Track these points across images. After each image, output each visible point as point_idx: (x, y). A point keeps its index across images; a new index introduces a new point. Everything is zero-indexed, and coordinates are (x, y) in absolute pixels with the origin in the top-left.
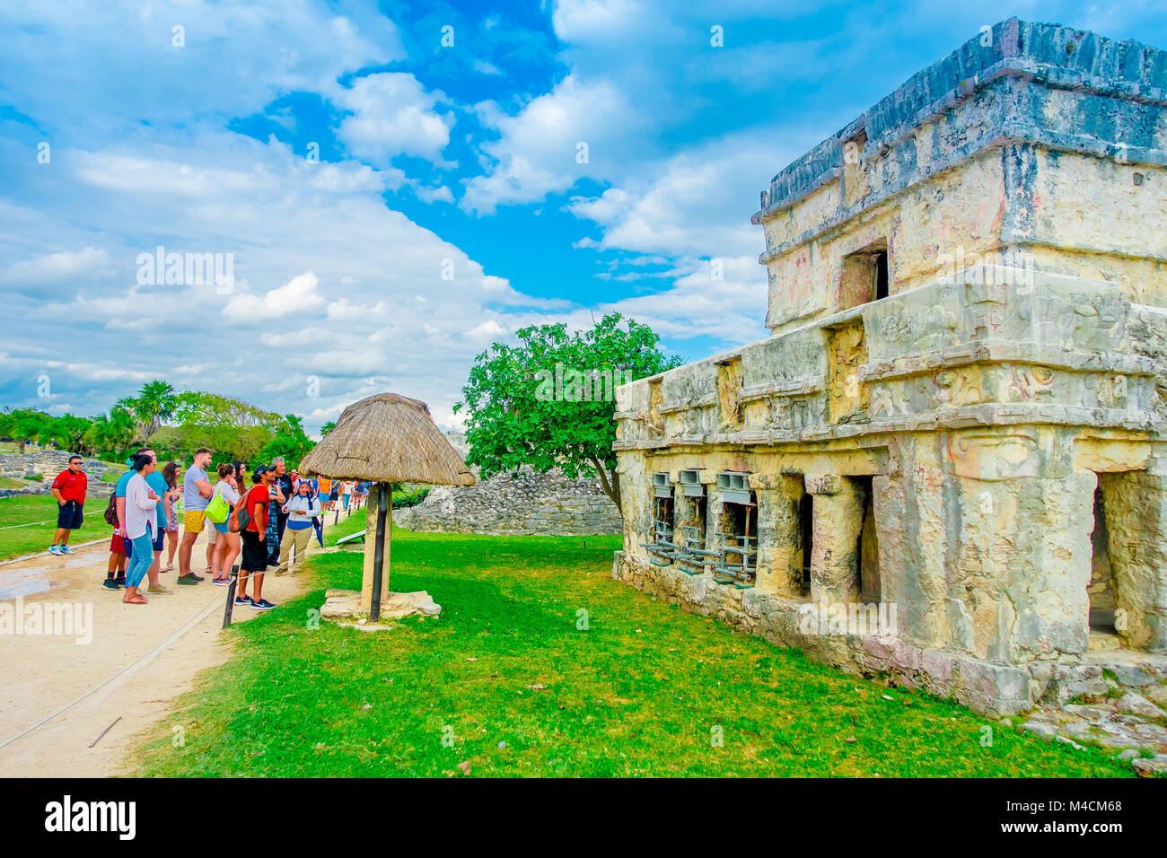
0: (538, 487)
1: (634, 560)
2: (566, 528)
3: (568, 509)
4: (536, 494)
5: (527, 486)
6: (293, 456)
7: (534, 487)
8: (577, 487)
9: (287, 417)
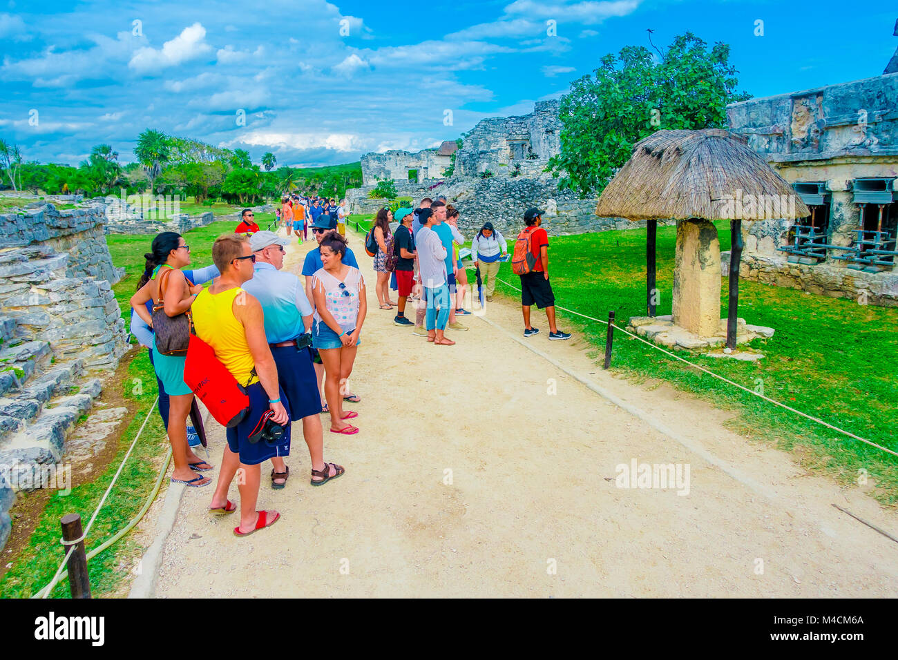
0: (533, 197)
1: (757, 260)
2: (564, 229)
3: (564, 213)
4: (533, 203)
5: (523, 197)
6: (252, 183)
7: (529, 197)
8: (565, 194)
9: (236, 151)
